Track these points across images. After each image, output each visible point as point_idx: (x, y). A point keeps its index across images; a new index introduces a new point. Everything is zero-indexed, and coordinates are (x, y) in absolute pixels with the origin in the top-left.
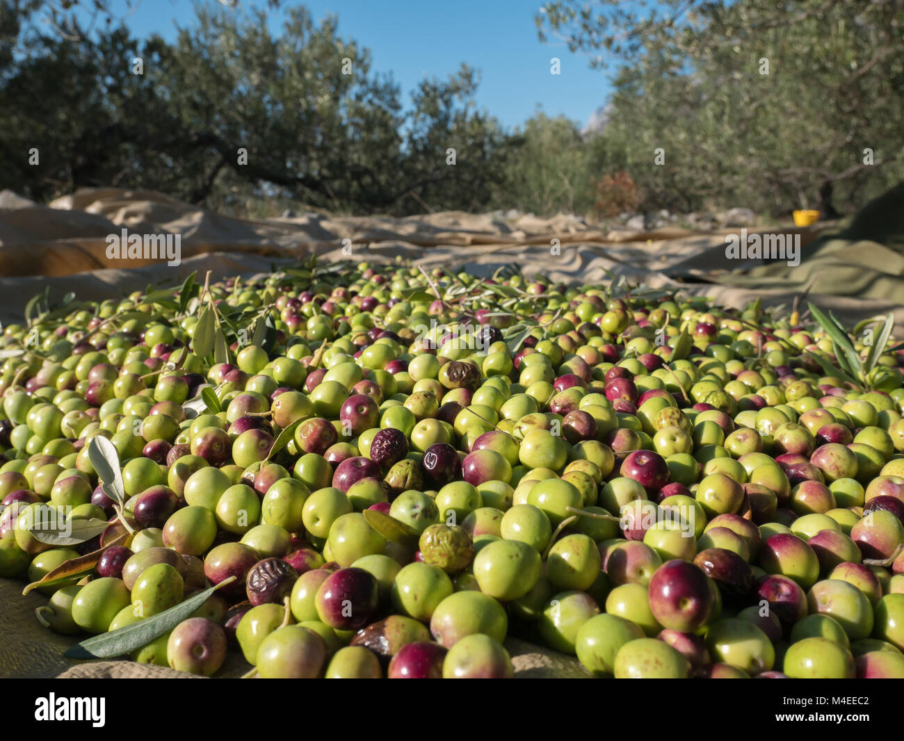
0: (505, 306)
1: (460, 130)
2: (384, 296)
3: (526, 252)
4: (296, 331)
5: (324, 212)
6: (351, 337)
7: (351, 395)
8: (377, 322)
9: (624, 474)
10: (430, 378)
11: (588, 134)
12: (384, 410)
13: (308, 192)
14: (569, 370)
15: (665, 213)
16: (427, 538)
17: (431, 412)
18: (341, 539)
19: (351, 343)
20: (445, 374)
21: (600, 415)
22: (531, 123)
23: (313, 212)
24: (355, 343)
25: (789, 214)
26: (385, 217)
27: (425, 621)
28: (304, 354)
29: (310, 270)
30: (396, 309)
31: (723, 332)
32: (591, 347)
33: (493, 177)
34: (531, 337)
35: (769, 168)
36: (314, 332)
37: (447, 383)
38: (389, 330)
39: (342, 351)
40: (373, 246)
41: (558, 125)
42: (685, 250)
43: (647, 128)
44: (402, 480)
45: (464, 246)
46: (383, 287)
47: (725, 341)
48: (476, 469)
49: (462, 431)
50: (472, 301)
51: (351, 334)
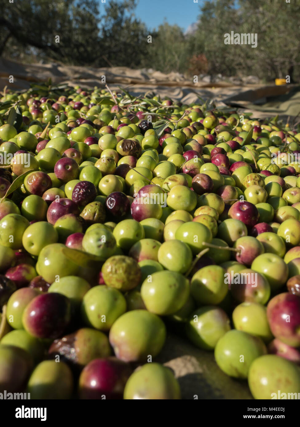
0: (152, 110)
1: (128, 27)
2: (87, 102)
3: (157, 89)
4: (37, 118)
5: (60, 63)
6: (66, 122)
7: (62, 157)
8: (82, 115)
9: (232, 216)
10: (111, 149)
11: (187, 35)
12: (82, 168)
13: (53, 53)
14: (190, 148)
15: (220, 75)
16: (108, 268)
17: (112, 170)
18: (47, 263)
19: (66, 126)
20: (121, 147)
21: (214, 176)
22: (161, 27)
23: (54, 62)
24: (68, 126)
25: (274, 80)
26: (90, 67)
27: (106, 331)
28: (38, 130)
29: (48, 87)
30: (93, 109)
31: (263, 131)
32: (200, 135)
33: (142, 52)
34: (168, 128)
35: (269, 58)
36: (46, 119)
37: (122, 153)
38: (88, 120)
39: (60, 130)
40: (83, 81)
41: (174, 29)
42: (230, 93)
43: (215, 33)
44: (92, 215)
45: (127, 84)
46: (86, 98)
47: (266, 136)
48: (140, 210)
49: (130, 183)
50: (134, 107)
51: (66, 121)
